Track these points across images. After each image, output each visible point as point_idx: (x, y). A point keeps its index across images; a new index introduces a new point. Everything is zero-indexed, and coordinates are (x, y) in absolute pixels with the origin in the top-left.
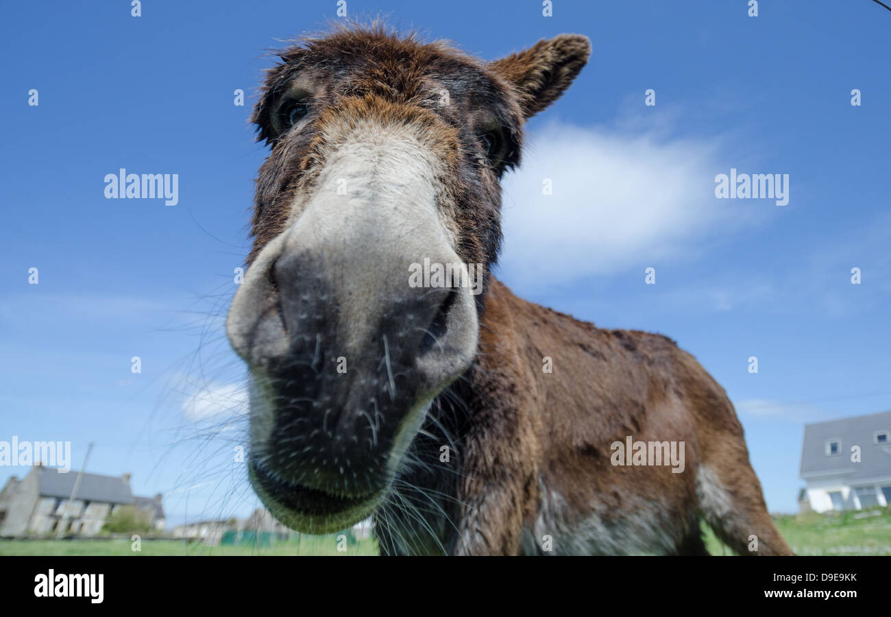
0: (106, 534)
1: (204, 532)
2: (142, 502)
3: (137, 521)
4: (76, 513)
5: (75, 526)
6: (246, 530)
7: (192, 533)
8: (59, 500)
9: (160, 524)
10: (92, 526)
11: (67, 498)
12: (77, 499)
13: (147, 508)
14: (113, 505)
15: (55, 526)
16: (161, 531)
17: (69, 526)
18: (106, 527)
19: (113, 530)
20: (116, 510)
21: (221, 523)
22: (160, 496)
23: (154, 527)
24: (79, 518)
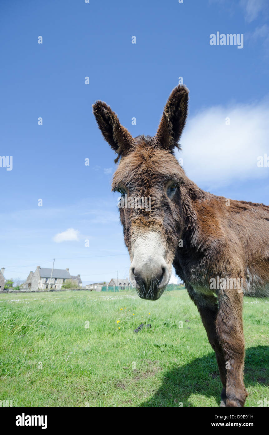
0: (64, 289)
1: (96, 287)
2: (74, 278)
3: (73, 284)
4: (53, 282)
5: (53, 287)
6: (109, 286)
7: (92, 287)
8: (47, 278)
9: (81, 285)
10: (59, 286)
11: (50, 278)
12: (52, 278)
13: (76, 280)
14: (64, 279)
15: (47, 287)
16: (81, 287)
17: (52, 287)
18: (63, 286)
19: (66, 288)
20: (65, 281)
21: (101, 284)
22: (79, 275)
23: (79, 286)
24: (54, 284)
